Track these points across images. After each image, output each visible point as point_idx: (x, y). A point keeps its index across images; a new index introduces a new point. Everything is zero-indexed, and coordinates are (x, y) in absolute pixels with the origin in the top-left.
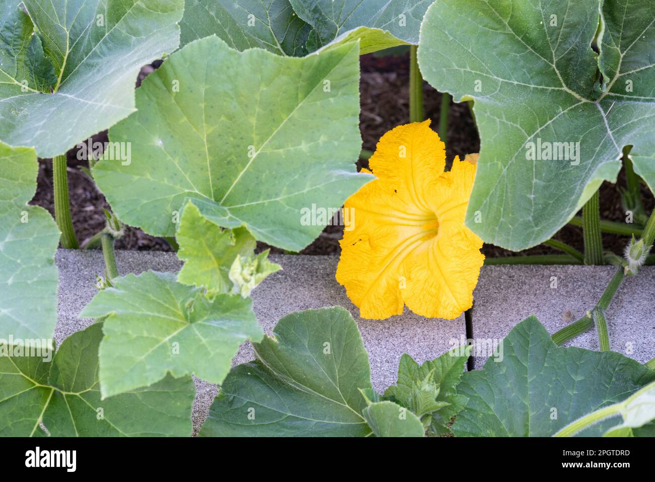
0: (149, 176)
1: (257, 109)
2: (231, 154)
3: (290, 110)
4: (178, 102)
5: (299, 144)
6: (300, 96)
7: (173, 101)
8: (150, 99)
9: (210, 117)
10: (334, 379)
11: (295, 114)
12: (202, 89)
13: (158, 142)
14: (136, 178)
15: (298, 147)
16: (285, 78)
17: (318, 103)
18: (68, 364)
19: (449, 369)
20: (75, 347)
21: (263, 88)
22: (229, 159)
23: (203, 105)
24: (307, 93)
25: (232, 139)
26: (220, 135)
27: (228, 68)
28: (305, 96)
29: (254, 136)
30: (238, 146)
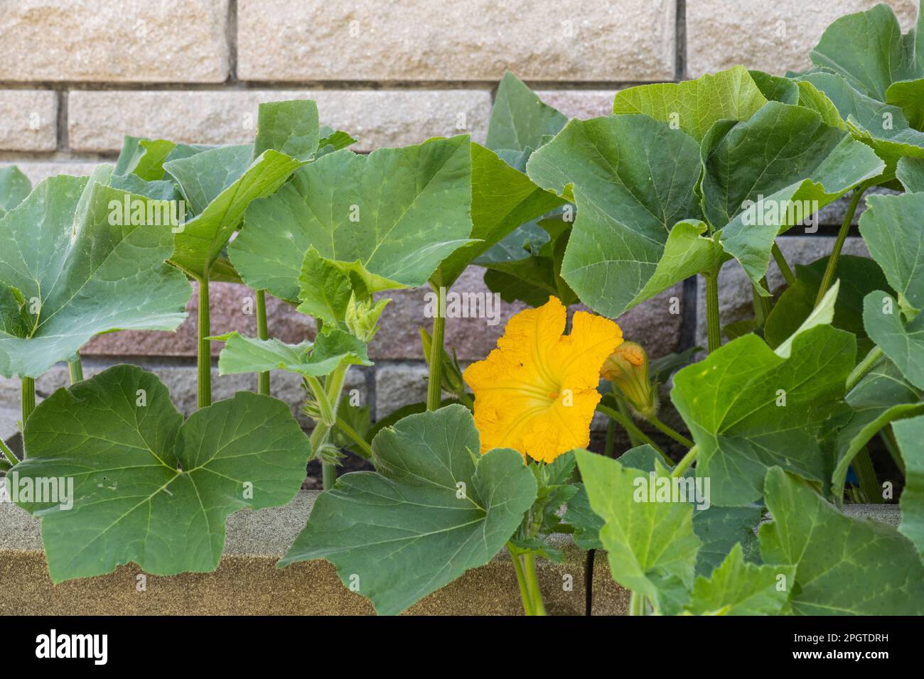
0: (278, 261)
1: (380, 202)
2: (355, 248)
3: (409, 202)
4: (309, 205)
5: (417, 232)
6: (418, 187)
7: (305, 204)
8: (285, 203)
9: (338, 214)
10: (447, 463)
11: (413, 205)
12: (332, 191)
13: (289, 235)
14: (267, 260)
15: (415, 235)
16: (403, 169)
17: (434, 194)
18: (194, 437)
19: (561, 470)
20: (201, 420)
21: (385, 182)
22: (353, 253)
23: (331, 205)
24: (424, 185)
25: (356, 233)
26: (345, 230)
27: (355, 170)
28: (423, 188)
29: (376, 229)
30: (362, 239)
